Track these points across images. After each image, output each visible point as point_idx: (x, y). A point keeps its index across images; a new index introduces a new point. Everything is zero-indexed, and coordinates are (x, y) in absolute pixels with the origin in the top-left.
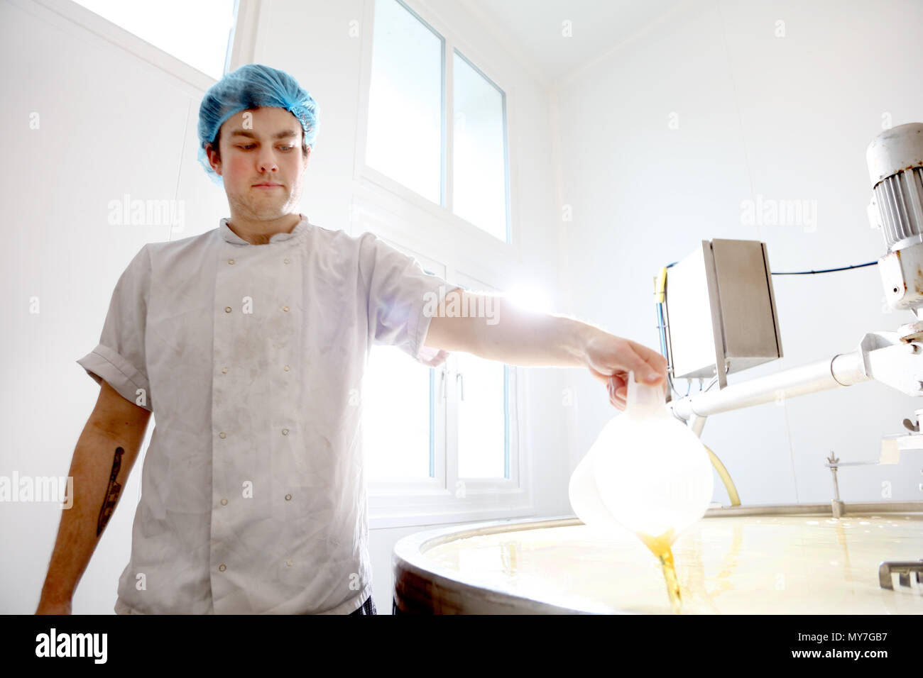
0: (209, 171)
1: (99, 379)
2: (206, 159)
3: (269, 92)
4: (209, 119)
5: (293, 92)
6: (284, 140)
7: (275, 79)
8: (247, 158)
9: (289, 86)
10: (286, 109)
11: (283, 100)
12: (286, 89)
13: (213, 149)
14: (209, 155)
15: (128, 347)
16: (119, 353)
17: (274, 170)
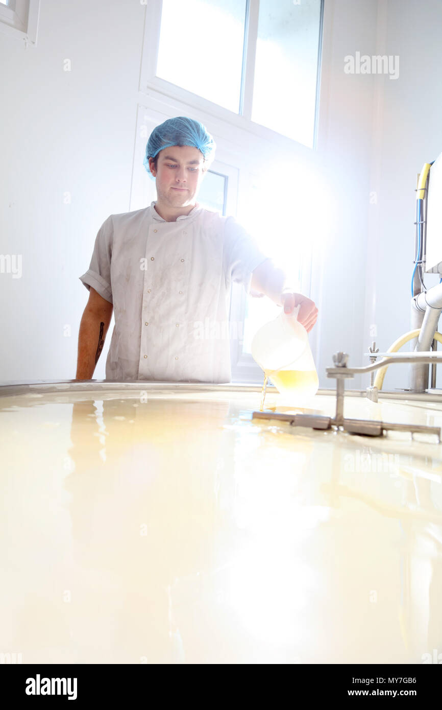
0: (148, 172)
1: (89, 287)
2: (148, 165)
3: (189, 138)
4: (154, 146)
5: (202, 138)
6: (193, 166)
7: (193, 129)
8: (171, 172)
9: (201, 134)
10: (197, 148)
11: (196, 143)
12: (199, 135)
13: (153, 161)
14: (150, 164)
15: (104, 273)
16: (100, 275)
17: (184, 182)
